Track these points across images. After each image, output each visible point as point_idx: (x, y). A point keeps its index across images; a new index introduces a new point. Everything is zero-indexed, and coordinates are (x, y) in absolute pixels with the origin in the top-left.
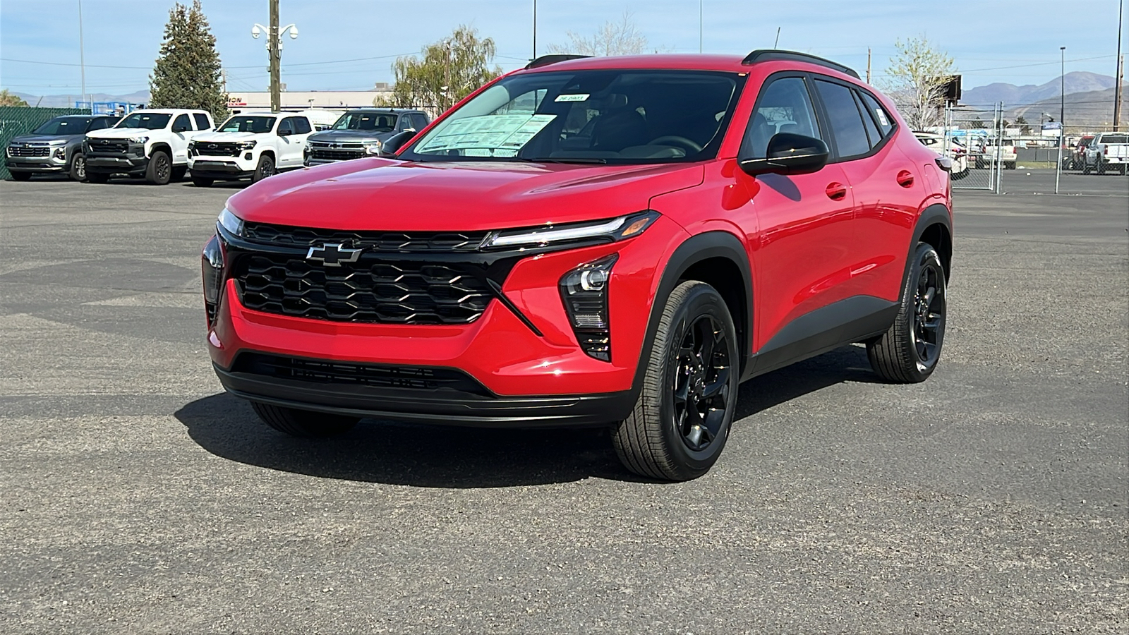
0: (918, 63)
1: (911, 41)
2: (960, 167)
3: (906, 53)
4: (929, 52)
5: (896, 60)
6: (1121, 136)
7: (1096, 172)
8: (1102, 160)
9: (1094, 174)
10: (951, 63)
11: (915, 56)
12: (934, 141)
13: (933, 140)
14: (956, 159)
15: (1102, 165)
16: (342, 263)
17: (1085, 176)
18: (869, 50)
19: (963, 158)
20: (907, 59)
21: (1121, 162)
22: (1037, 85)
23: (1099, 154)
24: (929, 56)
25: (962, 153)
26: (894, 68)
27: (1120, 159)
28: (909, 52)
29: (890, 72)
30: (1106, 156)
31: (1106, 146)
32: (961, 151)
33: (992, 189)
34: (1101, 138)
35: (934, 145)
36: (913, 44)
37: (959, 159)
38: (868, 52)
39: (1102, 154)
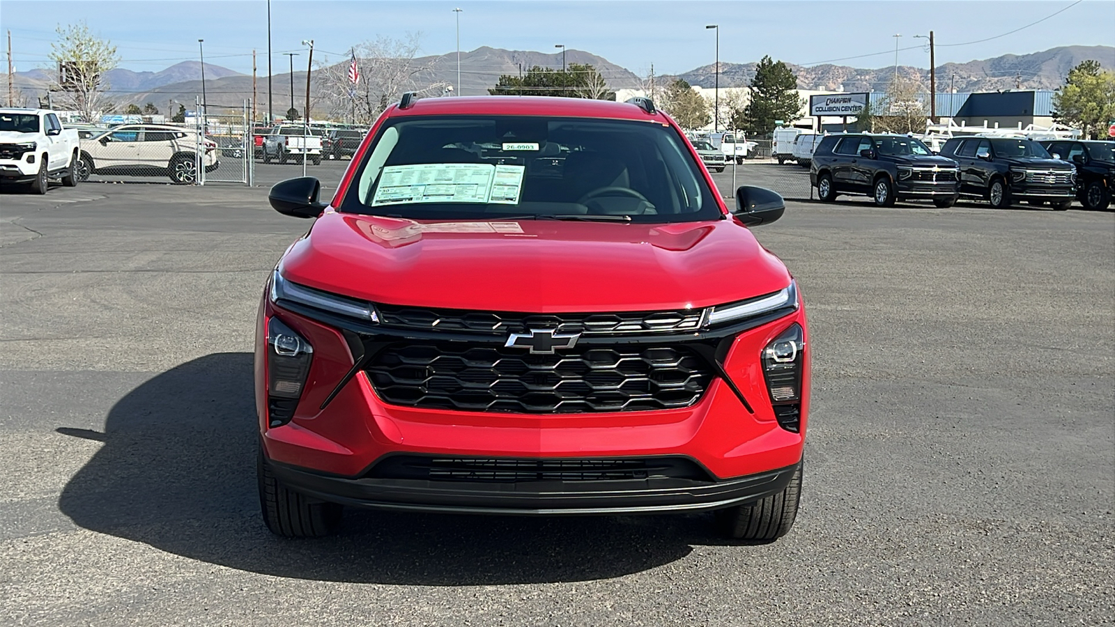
0: (81, 49)
1: (72, 28)
2: (211, 161)
3: (68, 39)
4: (90, 40)
5: (58, 45)
6: (297, 128)
7: (277, 161)
8: (284, 150)
9: (275, 163)
10: (114, 51)
11: (78, 43)
12: (184, 135)
13: (183, 133)
14: (206, 153)
15: (283, 156)
16: (556, 350)
17: (265, 165)
18: (9, 33)
19: (213, 152)
20: (69, 45)
21: (301, 153)
22: (155, 72)
23: (280, 145)
24: (91, 43)
25: (212, 147)
26: (57, 54)
27: (300, 150)
28: (72, 39)
29: (53, 57)
30: (287, 146)
31: (287, 138)
32: (211, 144)
33: (245, 182)
34: (279, 130)
35: (184, 138)
36: (75, 31)
37: (209, 153)
38: (7, 35)
39: (284, 145)
